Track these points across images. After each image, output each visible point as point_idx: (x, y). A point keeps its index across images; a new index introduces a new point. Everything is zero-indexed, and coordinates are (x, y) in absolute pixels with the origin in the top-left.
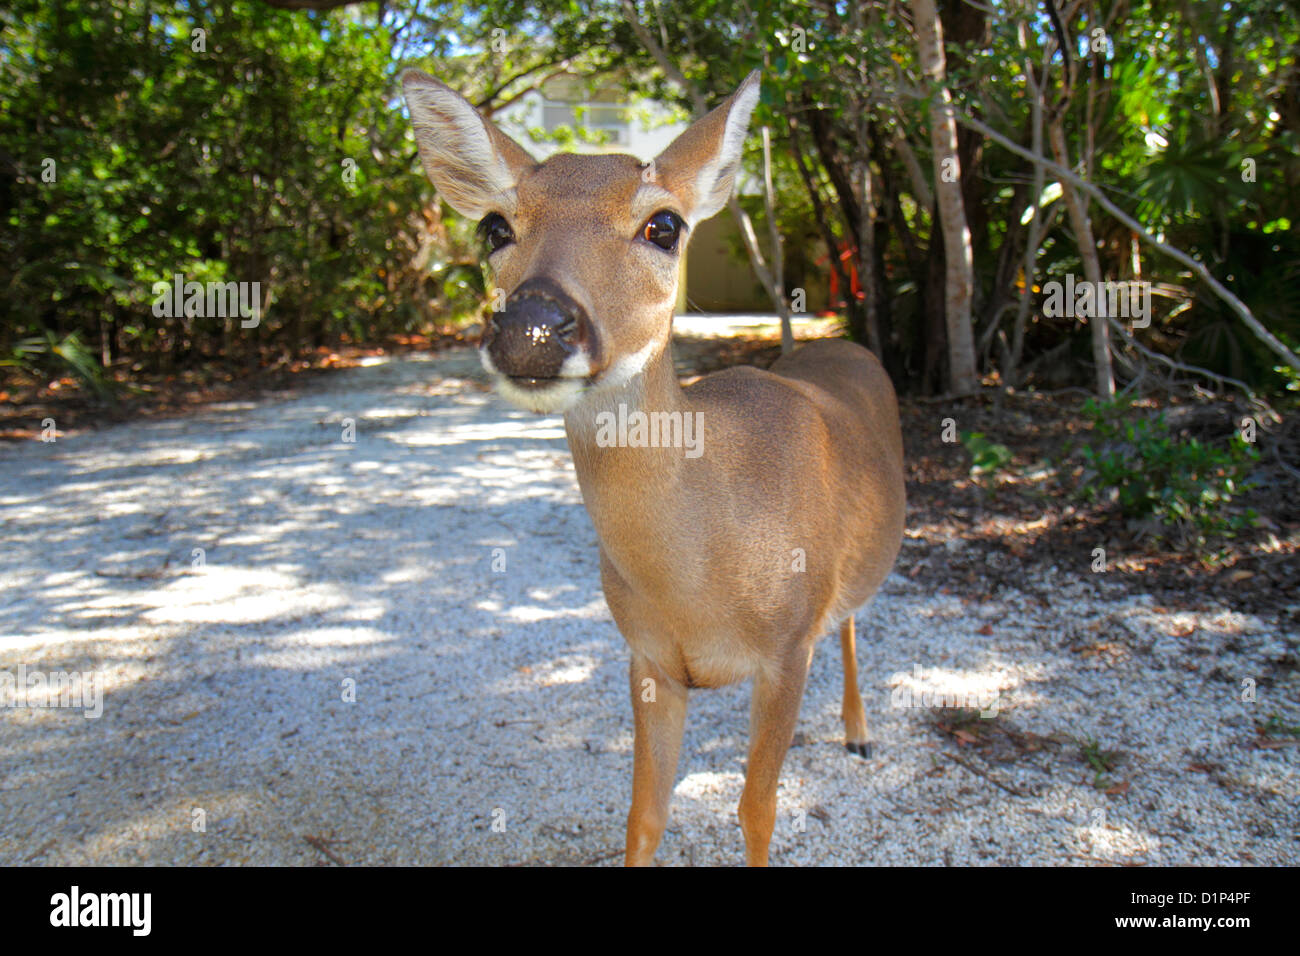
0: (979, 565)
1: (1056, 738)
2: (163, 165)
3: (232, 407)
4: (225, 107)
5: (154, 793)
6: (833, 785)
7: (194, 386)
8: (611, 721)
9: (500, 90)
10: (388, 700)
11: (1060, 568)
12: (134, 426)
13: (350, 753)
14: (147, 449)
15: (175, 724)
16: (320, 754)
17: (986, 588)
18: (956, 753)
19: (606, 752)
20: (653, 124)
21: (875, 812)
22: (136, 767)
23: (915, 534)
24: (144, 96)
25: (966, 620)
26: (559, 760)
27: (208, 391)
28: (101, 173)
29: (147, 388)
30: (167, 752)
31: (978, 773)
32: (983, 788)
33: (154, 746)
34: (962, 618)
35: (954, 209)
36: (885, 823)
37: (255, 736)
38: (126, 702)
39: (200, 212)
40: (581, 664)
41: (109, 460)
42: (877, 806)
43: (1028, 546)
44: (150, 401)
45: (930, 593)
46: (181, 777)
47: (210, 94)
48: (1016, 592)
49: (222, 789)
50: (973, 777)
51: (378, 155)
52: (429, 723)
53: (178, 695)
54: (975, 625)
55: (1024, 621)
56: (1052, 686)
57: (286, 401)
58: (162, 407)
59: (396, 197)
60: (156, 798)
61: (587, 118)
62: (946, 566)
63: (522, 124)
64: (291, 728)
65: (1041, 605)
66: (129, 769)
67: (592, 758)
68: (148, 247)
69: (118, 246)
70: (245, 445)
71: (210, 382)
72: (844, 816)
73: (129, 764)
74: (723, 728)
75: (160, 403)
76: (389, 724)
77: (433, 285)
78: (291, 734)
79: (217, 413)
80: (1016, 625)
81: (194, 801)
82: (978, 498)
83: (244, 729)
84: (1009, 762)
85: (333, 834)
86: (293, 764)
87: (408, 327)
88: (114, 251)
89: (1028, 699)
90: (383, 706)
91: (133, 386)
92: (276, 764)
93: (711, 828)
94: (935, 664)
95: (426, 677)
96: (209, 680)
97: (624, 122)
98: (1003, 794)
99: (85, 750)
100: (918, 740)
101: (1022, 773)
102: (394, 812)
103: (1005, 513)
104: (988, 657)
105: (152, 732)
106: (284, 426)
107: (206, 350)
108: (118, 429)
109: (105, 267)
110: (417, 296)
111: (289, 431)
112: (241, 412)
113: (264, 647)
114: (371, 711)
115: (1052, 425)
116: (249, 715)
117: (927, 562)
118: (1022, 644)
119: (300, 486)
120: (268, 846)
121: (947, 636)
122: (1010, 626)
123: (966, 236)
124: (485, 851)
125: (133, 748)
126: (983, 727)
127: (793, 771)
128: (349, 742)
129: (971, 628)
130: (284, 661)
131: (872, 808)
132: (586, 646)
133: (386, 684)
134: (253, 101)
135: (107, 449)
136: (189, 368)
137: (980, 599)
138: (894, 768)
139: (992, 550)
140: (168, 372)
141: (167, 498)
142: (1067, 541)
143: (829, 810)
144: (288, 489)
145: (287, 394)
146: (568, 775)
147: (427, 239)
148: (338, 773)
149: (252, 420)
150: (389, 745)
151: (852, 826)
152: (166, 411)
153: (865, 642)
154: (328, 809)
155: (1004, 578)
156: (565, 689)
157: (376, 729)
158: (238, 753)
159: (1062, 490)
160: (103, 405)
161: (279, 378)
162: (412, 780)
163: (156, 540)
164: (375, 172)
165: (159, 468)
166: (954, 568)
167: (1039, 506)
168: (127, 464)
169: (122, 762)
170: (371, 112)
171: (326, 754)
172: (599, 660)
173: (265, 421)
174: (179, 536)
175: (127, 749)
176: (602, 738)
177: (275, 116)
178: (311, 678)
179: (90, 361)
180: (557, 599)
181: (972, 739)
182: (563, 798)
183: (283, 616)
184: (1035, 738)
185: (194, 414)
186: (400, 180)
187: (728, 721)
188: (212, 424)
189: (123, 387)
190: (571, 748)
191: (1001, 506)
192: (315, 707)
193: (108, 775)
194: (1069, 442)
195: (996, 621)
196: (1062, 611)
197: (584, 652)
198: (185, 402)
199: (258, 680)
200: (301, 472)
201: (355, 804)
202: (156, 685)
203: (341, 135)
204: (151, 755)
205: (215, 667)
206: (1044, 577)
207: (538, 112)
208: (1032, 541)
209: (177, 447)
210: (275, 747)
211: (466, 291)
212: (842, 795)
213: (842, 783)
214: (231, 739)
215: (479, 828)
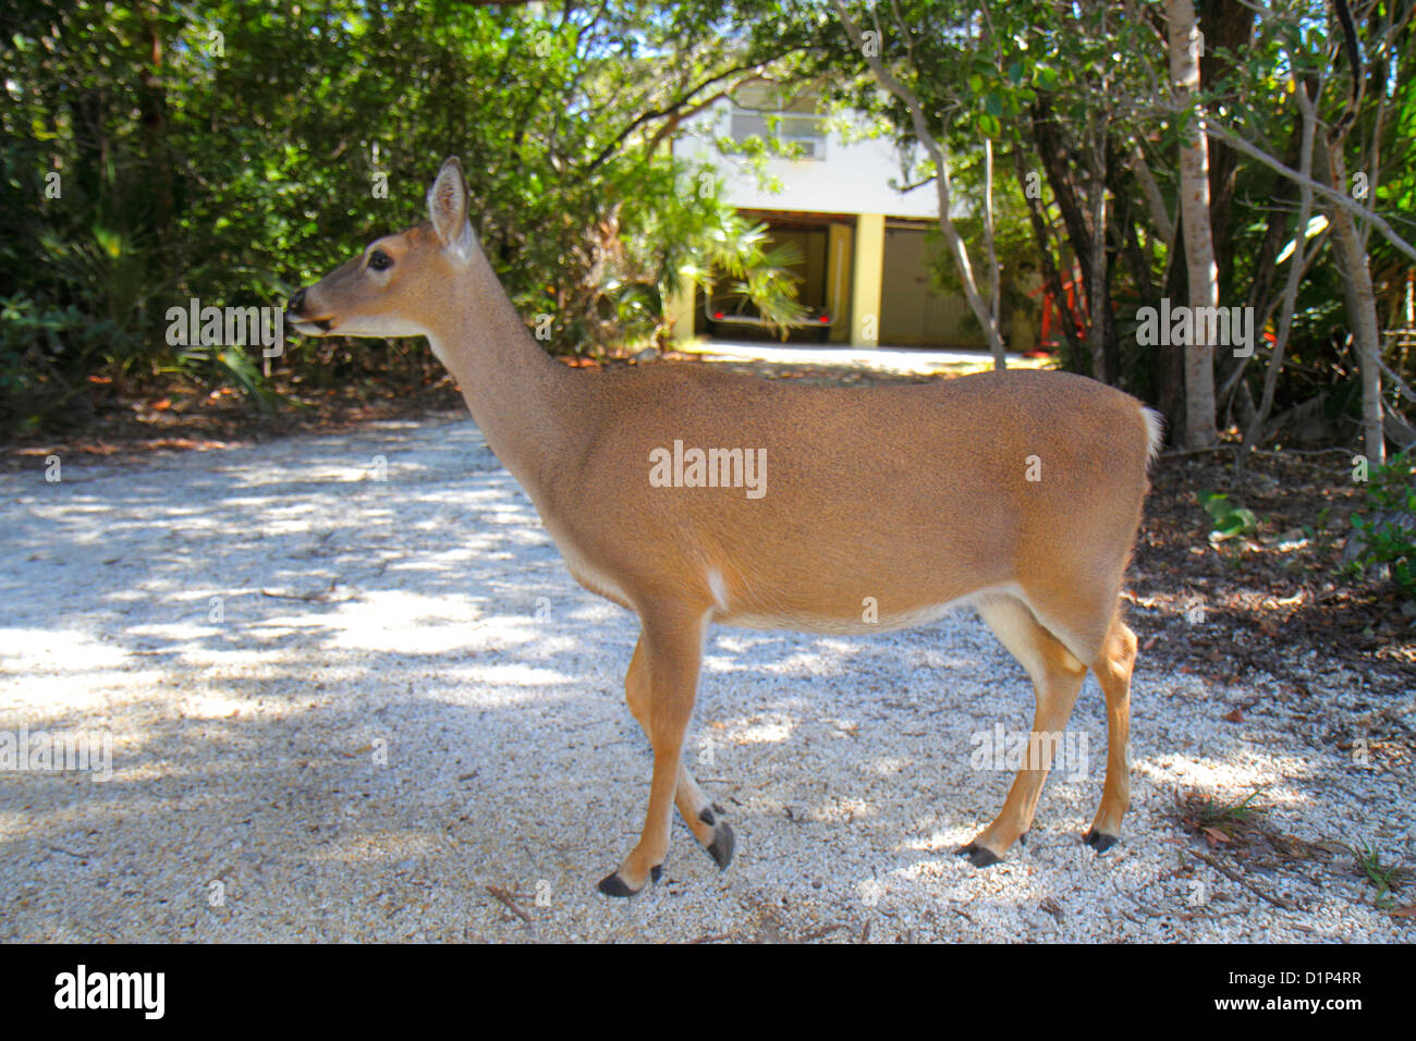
0: (1223, 642)
1: (1325, 846)
2: (336, 167)
3: (394, 425)
4: (401, 108)
5: (330, 828)
6: (1065, 877)
7: (355, 402)
8: (815, 787)
9: (690, 95)
10: (571, 747)
11: (1321, 652)
12: (295, 441)
13: (533, 801)
14: (309, 465)
15: (348, 756)
16: (500, 799)
17: (1232, 670)
18: (1206, 853)
19: (810, 821)
20: (853, 137)
21: (1115, 911)
22: (310, 799)
23: (1147, 602)
24: (320, 94)
25: (1211, 702)
26: (759, 826)
27: (369, 408)
28: (273, 175)
29: (308, 402)
30: (342, 785)
31: (1233, 878)
32: (1240, 895)
33: (328, 778)
34: (1206, 700)
35: (1201, 239)
36: (1127, 924)
37: (432, 776)
38: (298, 729)
39: (371, 217)
40: (780, 723)
41: (272, 475)
42: (1118, 904)
43: (1282, 625)
44: (310, 415)
45: (1168, 671)
46: (357, 813)
47: (387, 93)
48: (1270, 676)
49: (399, 829)
50: (1228, 883)
51: (556, 163)
52: (616, 775)
53: (351, 726)
54: (1221, 710)
55: (1279, 709)
56: (1317, 785)
57: (451, 422)
58: (324, 423)
59: (571, 208)
60: (332, 833)
61: (779, 129)
62: (1185, 641)
63: (709, 133)
64: (470, 770)
65: (1298, 692)
66: (303, 799)
67: (795, 826)
68: (316, 253)
69: (286, 251)
70: (411, 466)
71: (372, 398)
72: (1079, 913)
73: (303, 796)
74: (939, 804)
75: (320, 418)
76: (573, 774)
77: (606, 305)
78: (469, 777)
79: (379, 431)
80: (1269, 713)
81: (371, 839)
82: (1219, 567)
83: (420, 768)
84: (1269, 869)
85: (517, 887)
86: (471, 807)
87: (578, 349)
88: (282, 256)
89: (1288, 797)
90: (566, 753)
91: (295, 399)
92: (455, 807)
93: (929, 913)
94: (1176, 750)
95: (611, 724)
96: (381, 712)
97: (821, 135)
98: (1264, 905)
99: (259, 776)
100: (1160, 834)
101: (1285, 882)
102: (582, 868)
103: (1252, 586)
104: (1239, 747)
105: (325, 763)
106: (451, 448)
107: (368, 364)
108: (279, 442)
109: (272, 272)
110: (589, 316)
111: (456, 454)
112: (404, 431)
113: (439, 682)
114: (553, 758)
115: (1304, 489)
116: (424, 753)
117: (1163, 635)
118: (1278, 735)
119: (468, 512)
120: (450, 893)
121: (1190, 719)
122: (1262, 714)
123: (1214, 271)
124: (681, 919)
125: (306, 779)
126: (1238, 826)
127: (1019, 858)
128: (532, 790)
129: (1217, 713)
130: (460, 696)
131: (1111, 906)
132: (782, 703)
133: (568, 730)
134: (431, 102)
135: (269, 463)
136: (350, 382)
137: (1226, 681)
138: (1135, 863)
139: (1238, 627)
140: (329, 386)
141: (332, 517)
142: (1327, 622)
143: (1062, 905)
144: (457, 514)
145: (451, 415)
146: (770, 843)
147: (602, 255)
148: (520, 822)
149: (416, 440)
150: (573, 796)
151: (1089, 924)
152: (327, 426)
153: (1095, 720)
154: (511, 860)
155: (1254, 658)
156: (763, 749)
157: (559, 778)
158: (414, 793)
159: (1319, 564)
160: (264, 417)
161: (442, 397)
162: (600, 835)
163: (322, 561)
164: (554, 181)
165: (322, 485)
166: (1195, 644)
167: (1293, 581)
168: (290, 480)
169: (295, 792)
170: (552, 116)
171: (507, 801)
172: (798, 719)
173: (429, 442)
174: (345, 558)
175: (301, 779)
176: (805, 805)
177: (452, 117)
178: (488, 718)
179: (253, 371)
180: (750, 651)
181: (1225, 838)
182: (764, 867)
183: (456, 650)
184: (1299, 844)
185: (356, 432)
186: (577, 190)
187: (945, 796)
188: (375, 442)
189: (284, 400)
190: (771, 814)
191: (1247, 578)
192: (494, 751)
193: (282, 804)
194: (1326, 510)
195: (1246, 708)
196: (1325, 702)
197: (782, 710)
198: (347, 417)
199: (432, 716)
200: (469, 498)
201: (539, 858)
202: (327, 714)
203: (518, 139)
204: (325, 787)
205: (388, 700)
206: (1302, 660)
207: (727, 120)
208: (1285, 619)
209: (340, 464)
210: (453, 789)
211: (641, 314)
212: (1077, 889)
213: (1076, 875)
214: (407, 777)
215: (674, 893)
